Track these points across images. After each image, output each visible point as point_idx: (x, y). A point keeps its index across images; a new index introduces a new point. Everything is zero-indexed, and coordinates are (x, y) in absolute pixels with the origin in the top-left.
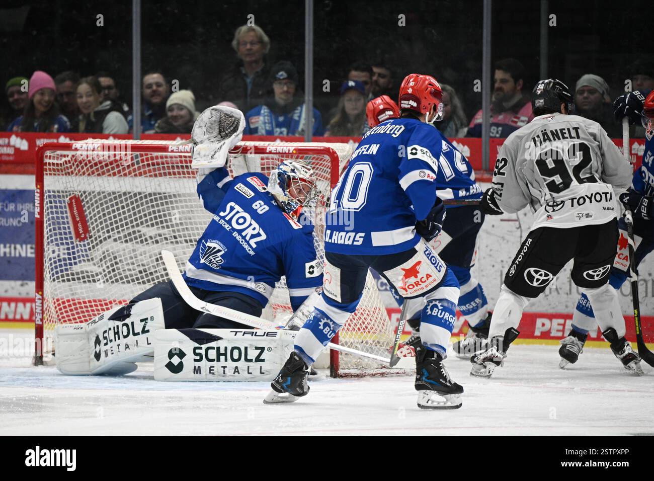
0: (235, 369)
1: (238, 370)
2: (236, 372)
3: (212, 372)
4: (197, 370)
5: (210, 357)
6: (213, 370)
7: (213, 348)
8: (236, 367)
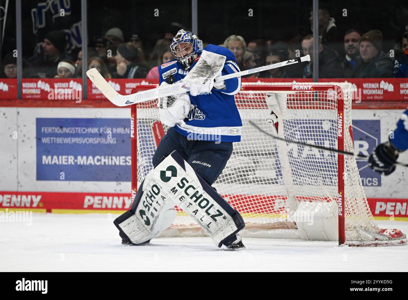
0: (196, 211)
1: (197, 212)
2: (195, 213)
3: (181, 199)
4: (174, 190)
5: (188, 191)
6: (183, 199)
7: (194, 188)
8: (197, 210)
